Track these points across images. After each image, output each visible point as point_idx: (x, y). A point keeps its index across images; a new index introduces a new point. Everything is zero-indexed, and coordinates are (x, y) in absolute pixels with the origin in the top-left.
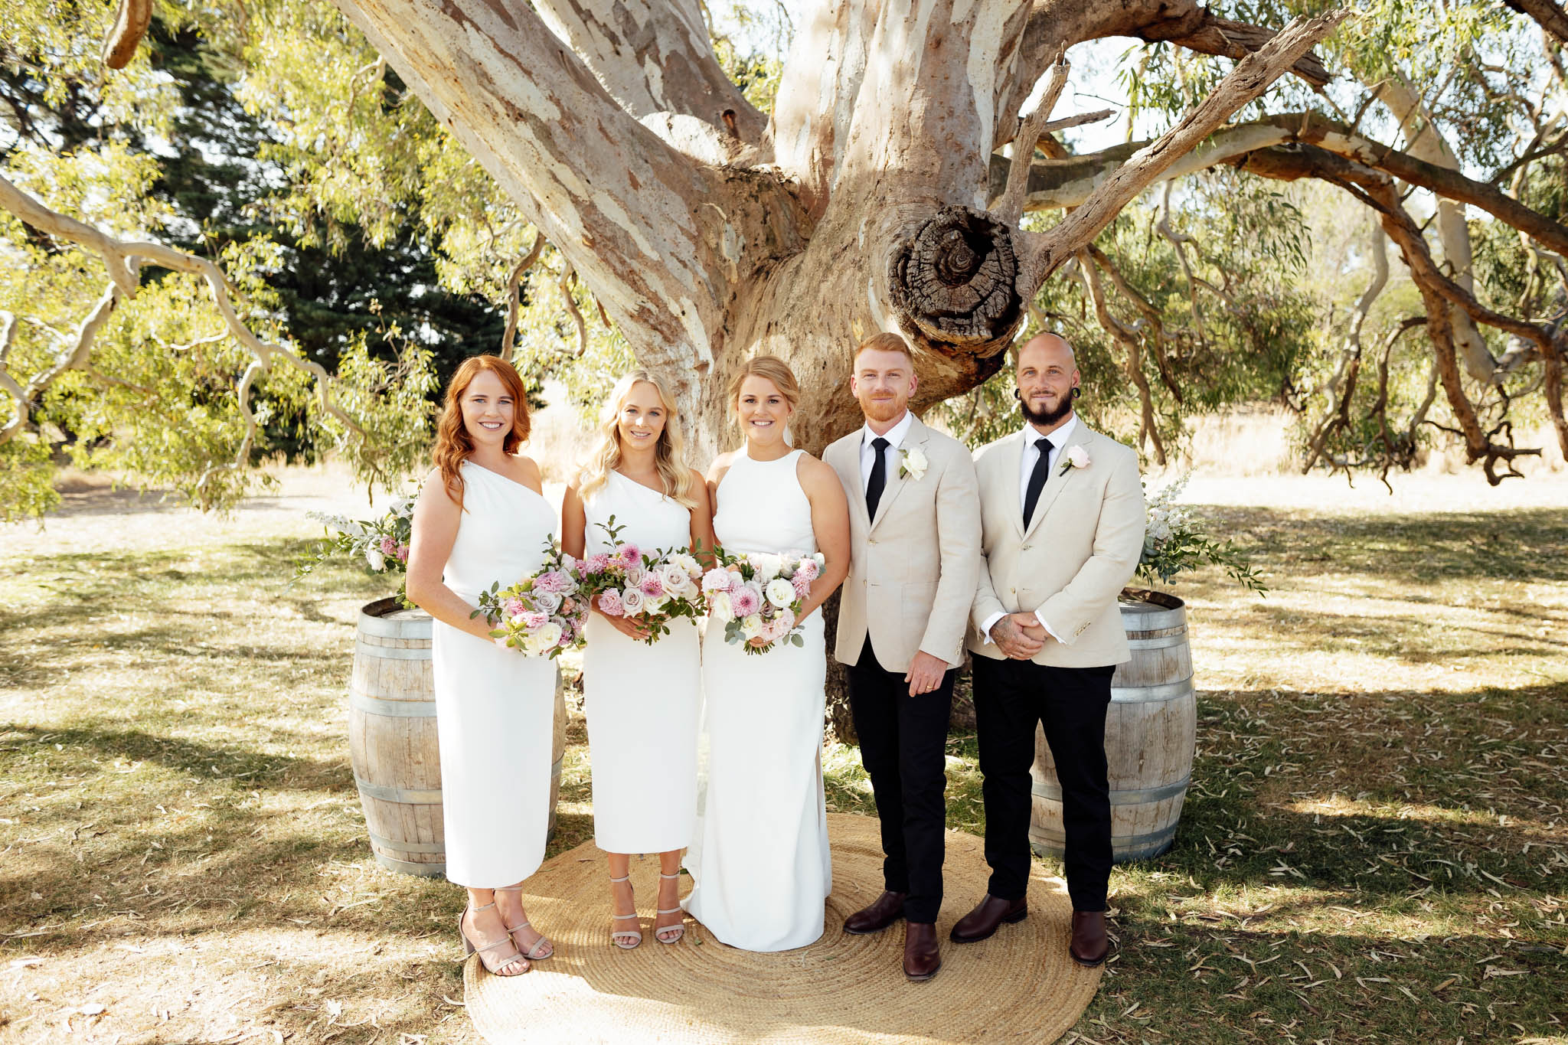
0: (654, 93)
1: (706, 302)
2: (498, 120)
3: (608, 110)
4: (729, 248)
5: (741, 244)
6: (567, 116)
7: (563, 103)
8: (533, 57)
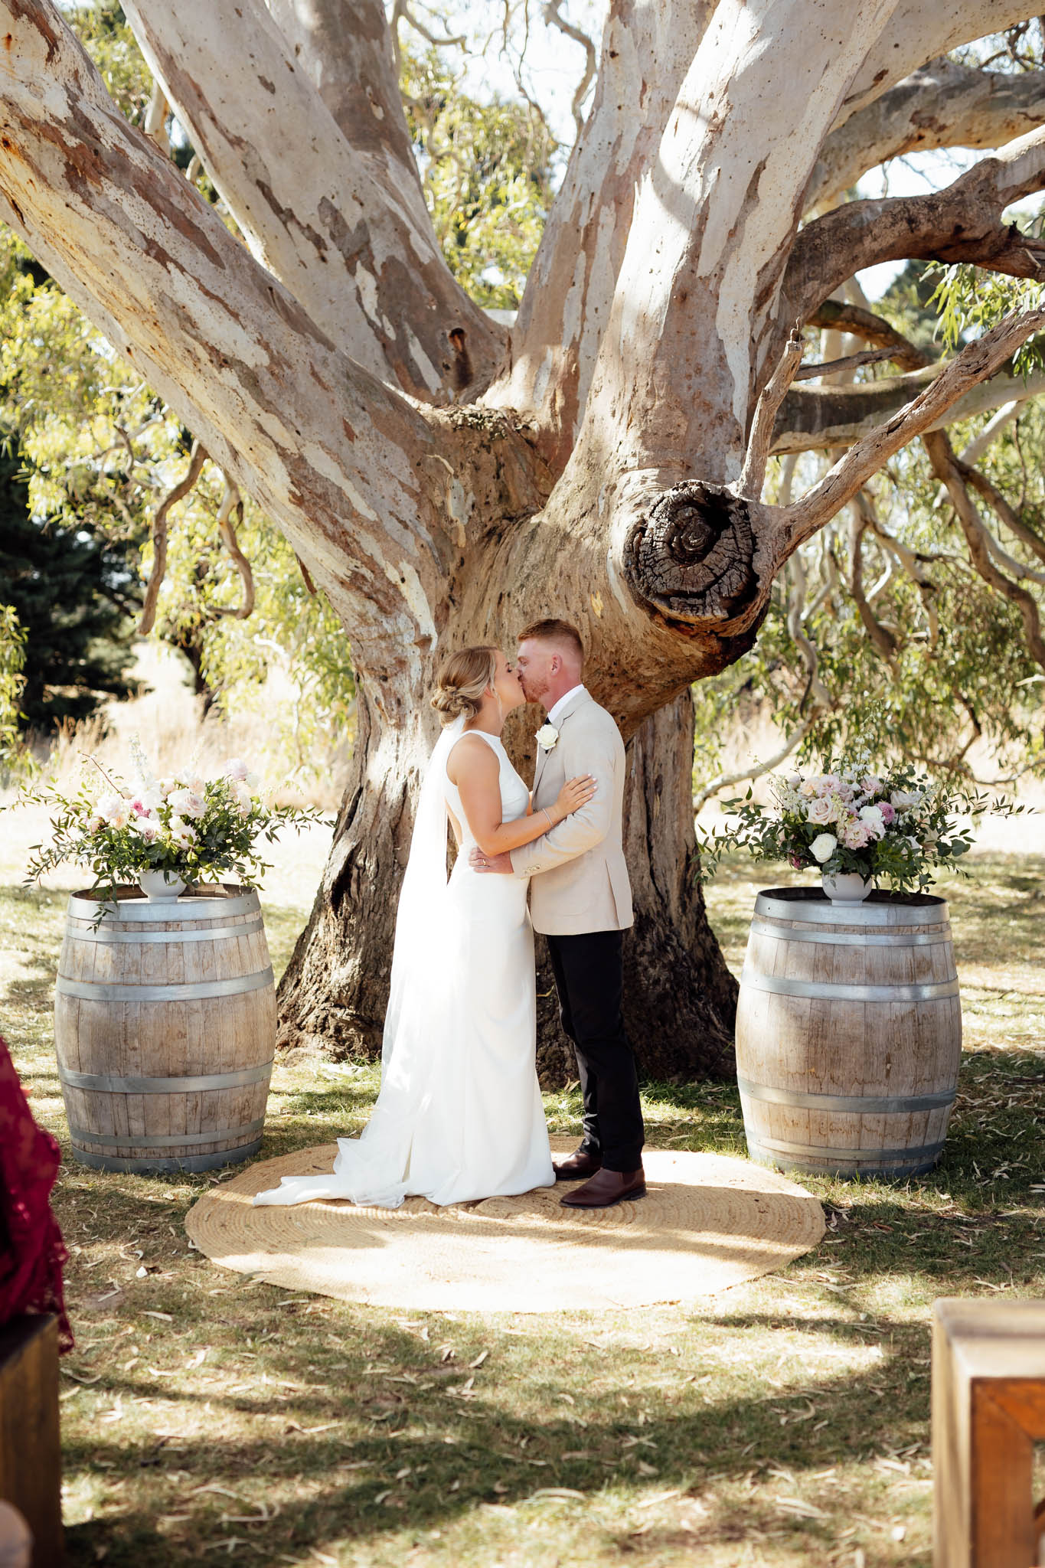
0: (367, 308)
1: (430, 568)
2: (200, 366)
3: (320, 350)
4: (456, 506)
5: (470, 502)
6: (277, 361)
7: (272, 347)
8: (241, 297)
